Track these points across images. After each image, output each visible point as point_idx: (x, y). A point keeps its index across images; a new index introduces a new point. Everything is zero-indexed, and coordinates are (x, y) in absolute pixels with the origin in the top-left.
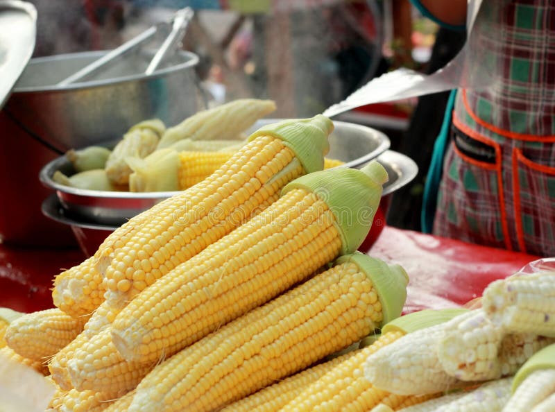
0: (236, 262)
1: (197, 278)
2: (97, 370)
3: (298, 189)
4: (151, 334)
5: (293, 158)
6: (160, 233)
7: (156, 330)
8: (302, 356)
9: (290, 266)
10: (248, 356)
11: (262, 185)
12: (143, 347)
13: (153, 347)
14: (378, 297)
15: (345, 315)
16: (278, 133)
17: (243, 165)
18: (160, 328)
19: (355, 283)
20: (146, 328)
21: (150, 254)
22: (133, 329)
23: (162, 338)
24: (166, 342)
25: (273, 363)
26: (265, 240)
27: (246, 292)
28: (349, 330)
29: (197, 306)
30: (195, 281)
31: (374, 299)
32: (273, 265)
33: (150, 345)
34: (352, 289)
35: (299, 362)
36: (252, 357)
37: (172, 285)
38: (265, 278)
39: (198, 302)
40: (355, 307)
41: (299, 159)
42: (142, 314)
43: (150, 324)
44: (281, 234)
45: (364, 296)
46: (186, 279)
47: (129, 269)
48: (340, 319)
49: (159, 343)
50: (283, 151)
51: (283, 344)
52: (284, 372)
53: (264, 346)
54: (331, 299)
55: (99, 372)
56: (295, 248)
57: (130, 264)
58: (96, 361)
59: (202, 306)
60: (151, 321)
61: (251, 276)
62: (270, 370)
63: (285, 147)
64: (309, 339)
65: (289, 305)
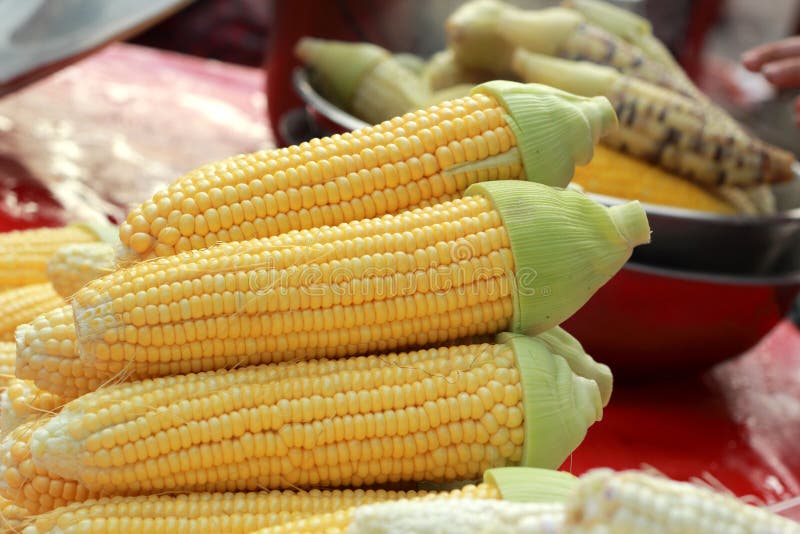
0: (311, 271)
1: (234, 272)
2: (49, 355)
3: (483, 197)
4: (121, 330)
5: (511, 147)
6: (234, 183)
7: (131, 328)
8: (355, 465)
9: (401, 314)
10: (256, 427)
11: (439, 171)
12: (101, 346)
13: (117, 352)
14: (523, 421)
15: (455, 428)
16: (506, 98)
17: (425, 127)
18: (138, 328)
19: (495, 384)
20: (117, 319)
21: (202, 209)
22: (98, 311)
23: (137, 344)
24: (141, 354)
25: (296, 456)
26: (378, 255)
27: (308, 327)
28: (452, 453)
29: (214, 316)
30: (230, 275)
31: (514, 421)
32: (373, 301)
33: (113, 347)
34: (484, 390)
35: (346, 472)
36: (264, 431)
37: (194, 267)
38: (349, 317)
39: (218, 311)
40: (476, 421)
41: (520, 154)
42: (122, 295)
43: (126, 315)
44: (410, 256)
45: (500, 408)
46: (218, 267)
47: (160, 219)
48: (442, 431)
49: (129, 349)
50: (500, 130)
51: (324, 431)
52: (314, 478)
53: (291, 423)
54: (442, 392)
55: (52, 359)
56: (423, 288)
57: (164, 213)
58: (52, 340)
59: (221, 320)
60: (129, 311)
61: (327, 303)
62: (286, 465)
63: (507, 124)
64: (375, 442)
65: (367, 375)
